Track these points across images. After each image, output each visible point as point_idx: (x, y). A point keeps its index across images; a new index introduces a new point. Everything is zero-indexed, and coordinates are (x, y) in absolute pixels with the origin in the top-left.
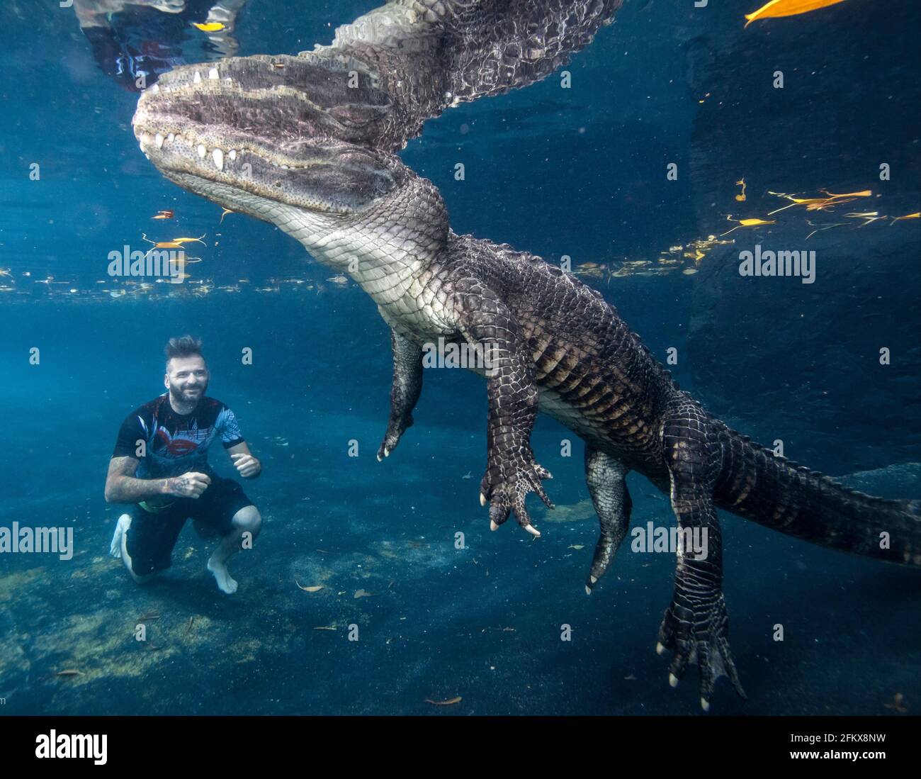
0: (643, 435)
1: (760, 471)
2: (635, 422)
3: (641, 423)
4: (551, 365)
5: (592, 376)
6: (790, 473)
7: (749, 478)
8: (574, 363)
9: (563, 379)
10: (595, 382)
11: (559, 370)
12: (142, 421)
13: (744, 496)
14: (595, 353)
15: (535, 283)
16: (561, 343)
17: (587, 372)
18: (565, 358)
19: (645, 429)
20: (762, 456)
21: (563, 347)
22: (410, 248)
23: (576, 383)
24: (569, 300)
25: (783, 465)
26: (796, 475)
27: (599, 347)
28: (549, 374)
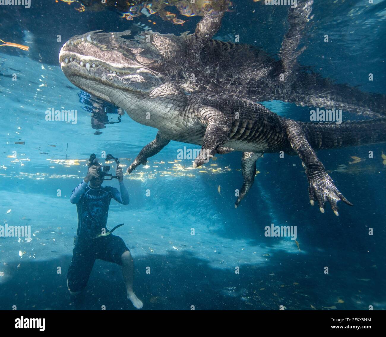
0: (280, 138)
1: (321, 132)
2: (276, 135)
3: (278, 134)
4: (242, 131)
5: (259, 128)
6: (332, 127)
7: (319, 136)
8: (251, 126)
9: (248, 134)
10: (260, 129)
11: (246, 131)
13: (321, 143)
14: (257, 119)
15: (226, 103)
16: (244, 120)
17: (257, 127)
18: (247, 125)
19: (280, 136)
20: (319, 126)
21: (245, 122)
22: (171, 106)
23: (254, 133)
24: (240, 104)
25: (329, 125)
26: (335, 126)
27: (258, 117)
28: (243, 134)
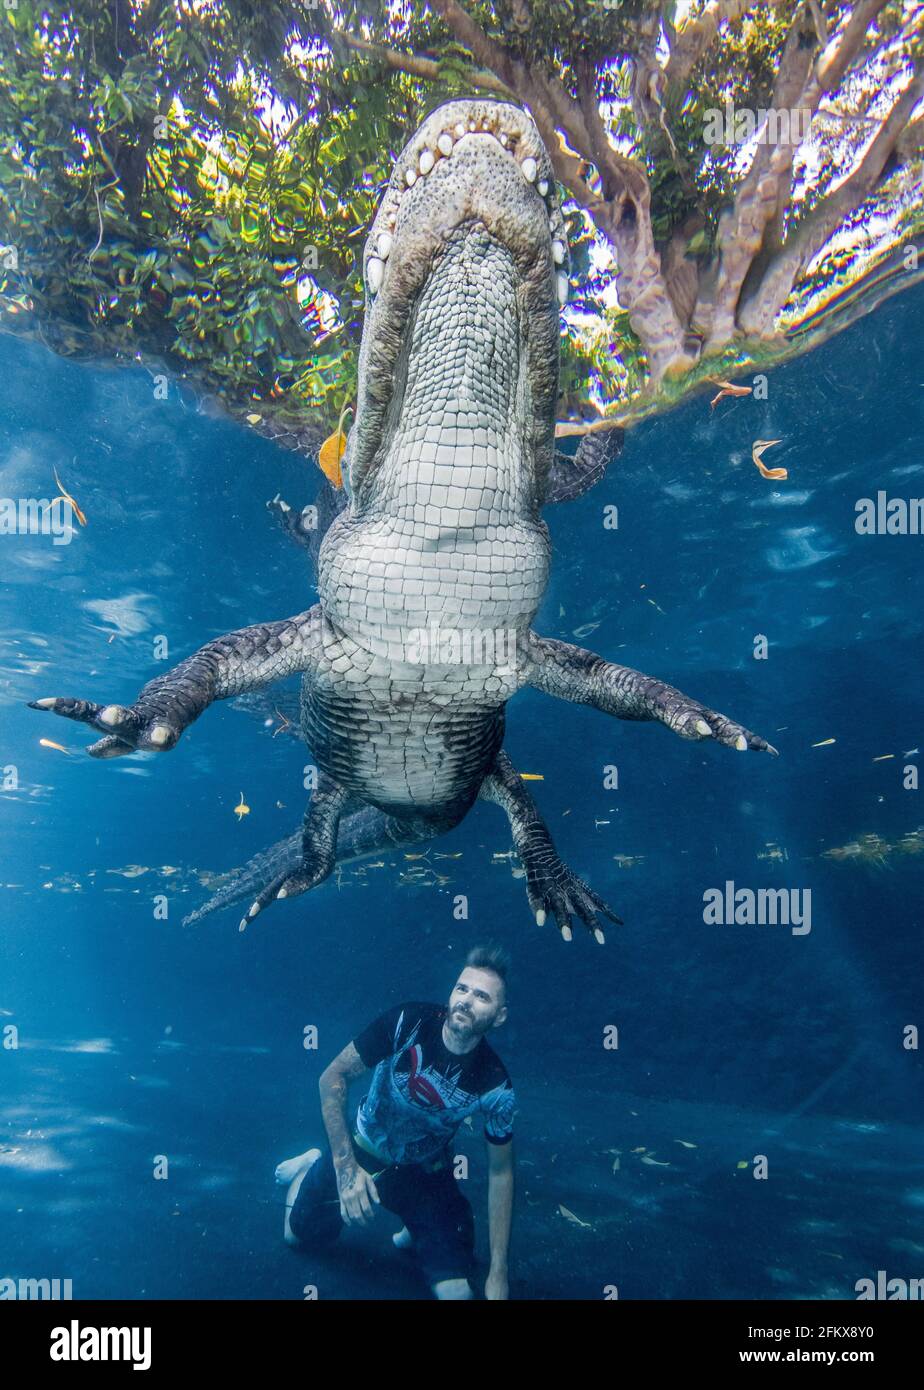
12: (401, 1019)
